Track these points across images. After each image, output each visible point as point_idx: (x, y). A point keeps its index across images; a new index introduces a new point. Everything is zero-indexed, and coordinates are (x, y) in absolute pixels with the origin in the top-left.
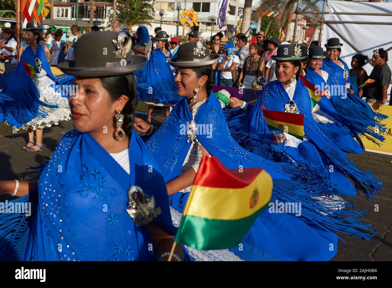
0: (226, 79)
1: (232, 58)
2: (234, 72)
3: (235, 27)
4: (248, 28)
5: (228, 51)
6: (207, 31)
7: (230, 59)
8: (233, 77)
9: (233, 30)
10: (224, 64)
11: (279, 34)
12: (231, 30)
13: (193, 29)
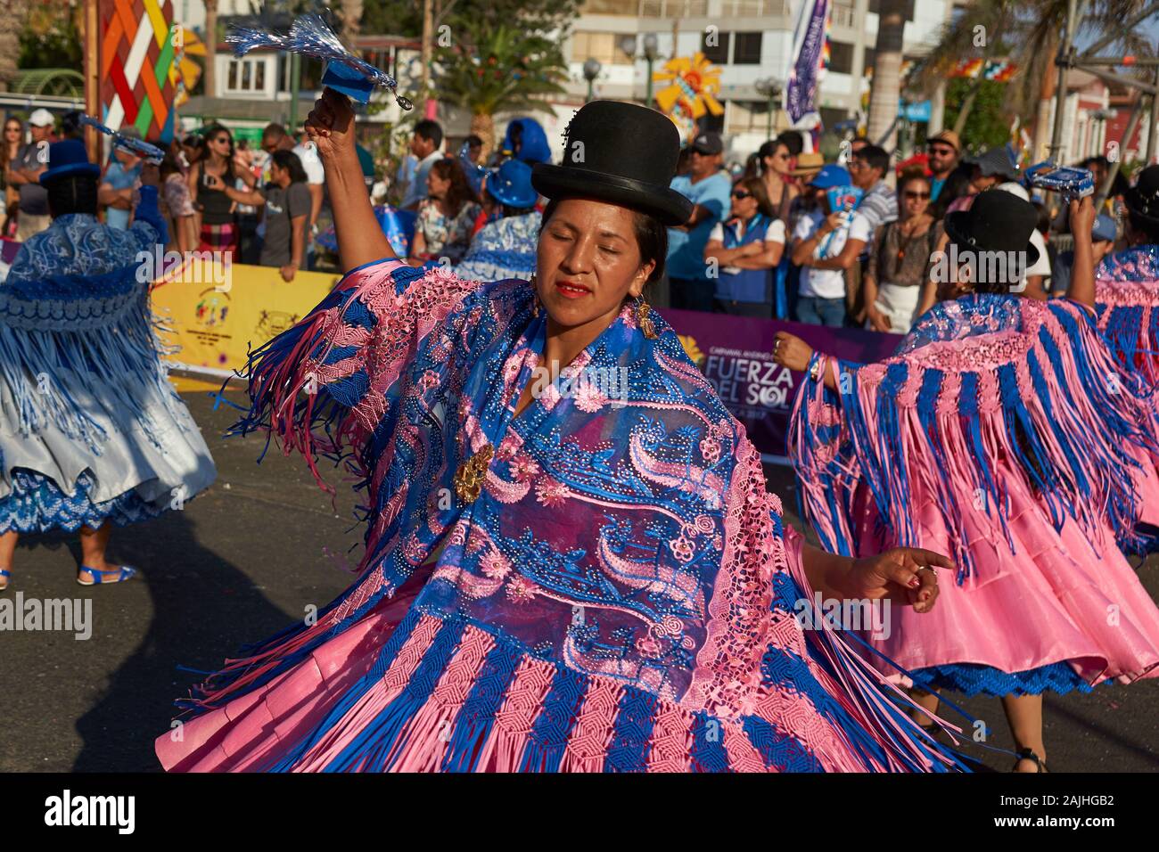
0: (821, 298)
1: (846, 224)
2: (851, 274)
3: (851, 115)
4: (890, 121)
5: (832, 197)
7: (840, 225)
8: (846, 288)
9: (844, 127)
10: (818, 242)
11: (1008, 137)
12: (837, 125)
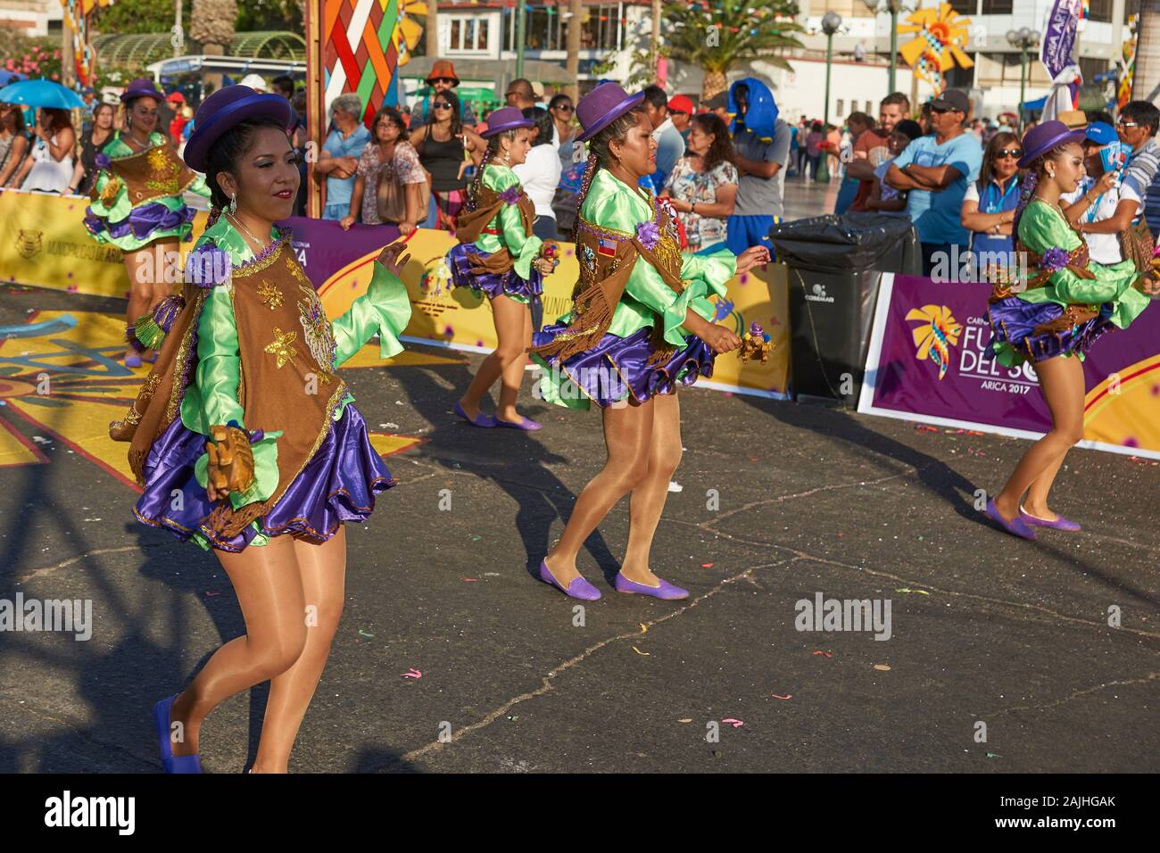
3: (1112, 66)
6: (1005, 83)
9: (1105, 78)
12: (1097, 77)
13: (951, 80)
